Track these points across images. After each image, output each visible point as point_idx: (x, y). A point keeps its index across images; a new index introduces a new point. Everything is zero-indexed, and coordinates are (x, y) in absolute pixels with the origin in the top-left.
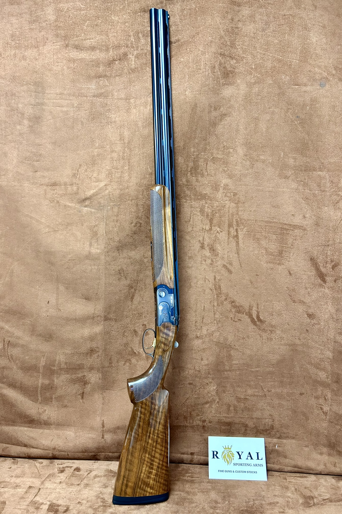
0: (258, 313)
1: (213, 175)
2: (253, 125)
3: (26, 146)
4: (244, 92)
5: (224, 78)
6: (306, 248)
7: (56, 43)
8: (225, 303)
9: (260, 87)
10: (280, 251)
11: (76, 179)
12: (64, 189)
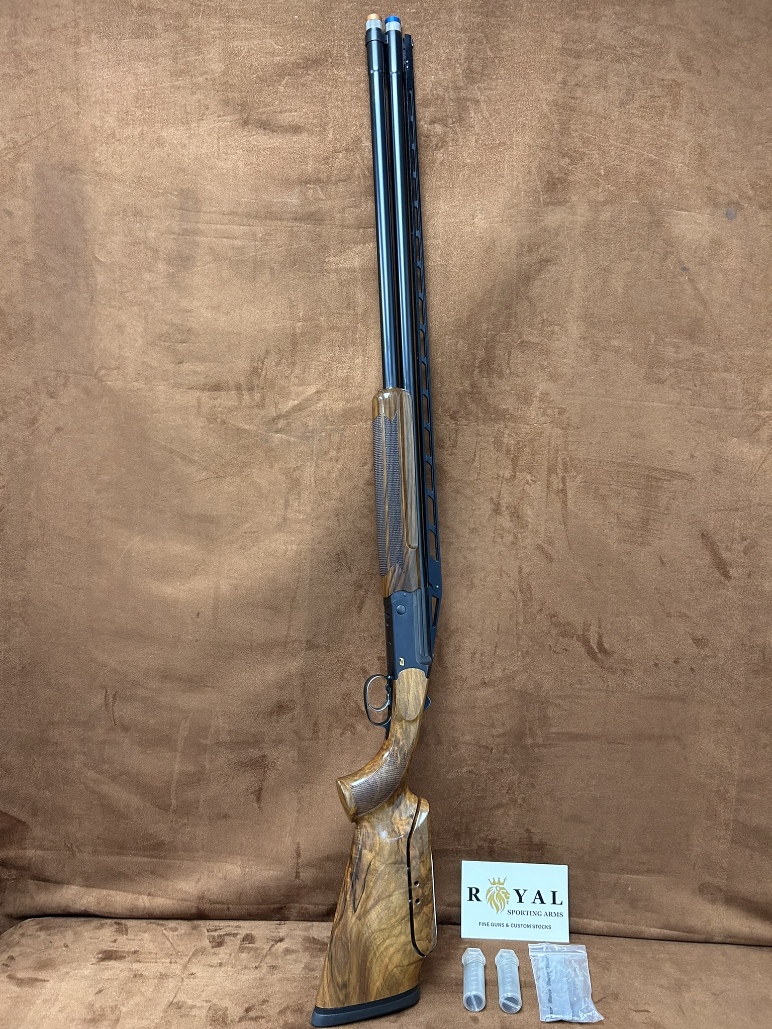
0: (600, 636)
1: (521, 375)
2: (598, 281)
3: (161, 312)
4: (584, 218)
5: (547, 191)
6: (693, 515)
7: (224, 116)
8: (538, 617)
9: (615, 209)
10: (644, 519)
11: (259, 379)
12: (236, 397)
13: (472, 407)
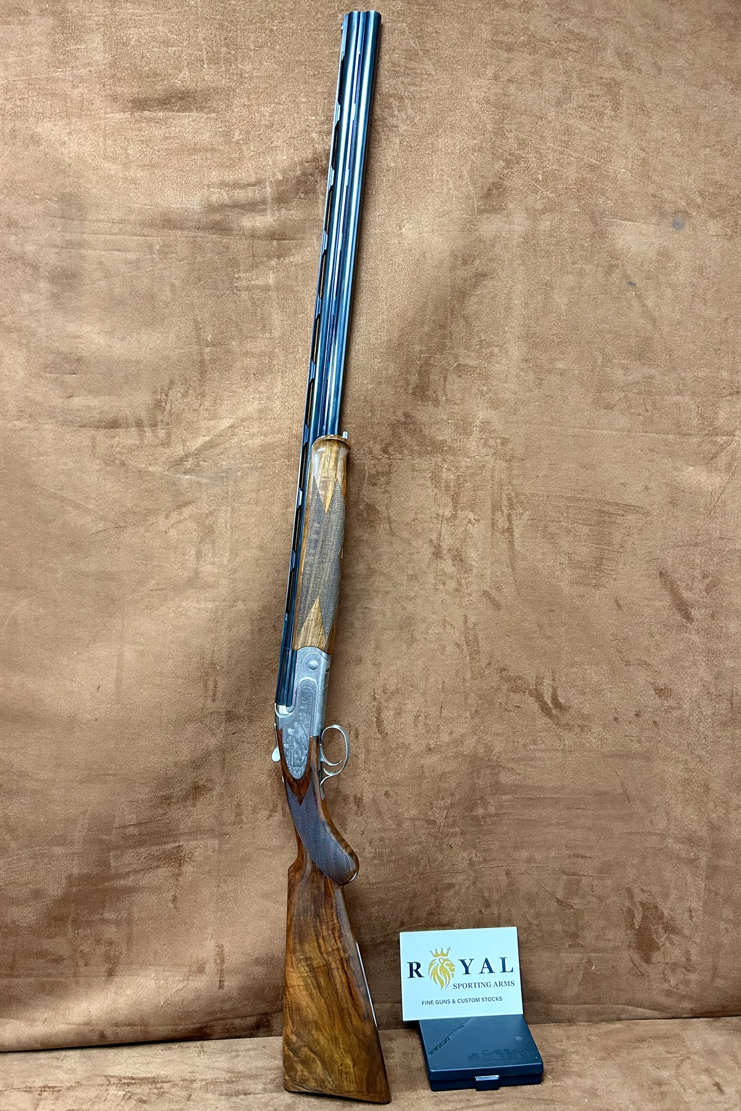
0: (555, 690)
1: (458, 402)
2: (539, 297)
3: (45, 339)
4: (522, 228)
5: (482, 197)
6: (650, 552)
7: (111, 113)
8: (487, 672)
9: (555, 218)
10: (597, 558)
11: (162, 414)
12: (136, 434)
13: (407, 438)
